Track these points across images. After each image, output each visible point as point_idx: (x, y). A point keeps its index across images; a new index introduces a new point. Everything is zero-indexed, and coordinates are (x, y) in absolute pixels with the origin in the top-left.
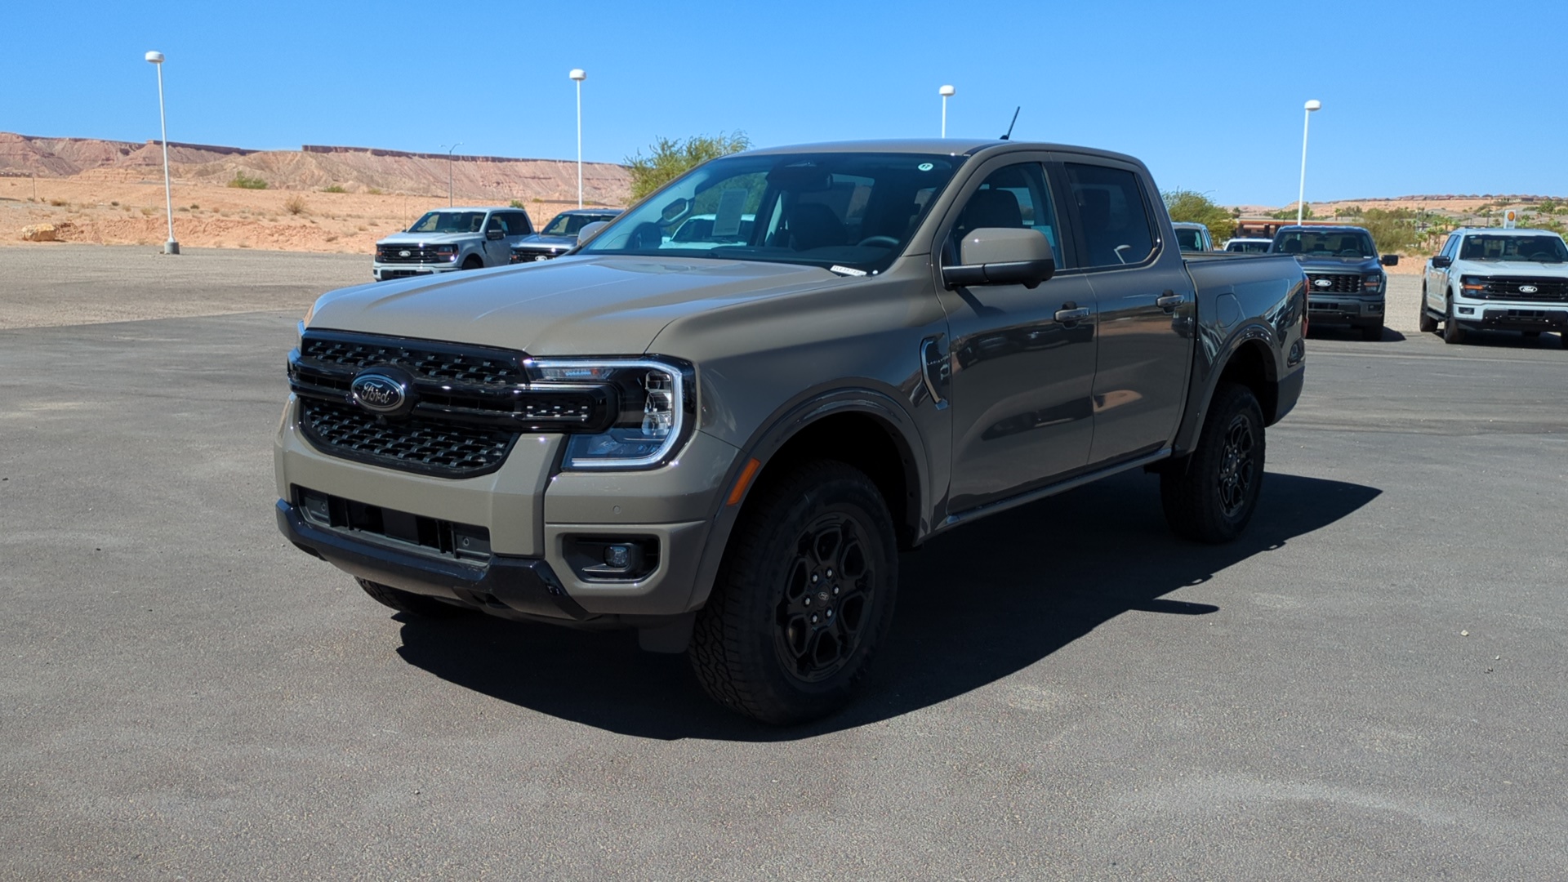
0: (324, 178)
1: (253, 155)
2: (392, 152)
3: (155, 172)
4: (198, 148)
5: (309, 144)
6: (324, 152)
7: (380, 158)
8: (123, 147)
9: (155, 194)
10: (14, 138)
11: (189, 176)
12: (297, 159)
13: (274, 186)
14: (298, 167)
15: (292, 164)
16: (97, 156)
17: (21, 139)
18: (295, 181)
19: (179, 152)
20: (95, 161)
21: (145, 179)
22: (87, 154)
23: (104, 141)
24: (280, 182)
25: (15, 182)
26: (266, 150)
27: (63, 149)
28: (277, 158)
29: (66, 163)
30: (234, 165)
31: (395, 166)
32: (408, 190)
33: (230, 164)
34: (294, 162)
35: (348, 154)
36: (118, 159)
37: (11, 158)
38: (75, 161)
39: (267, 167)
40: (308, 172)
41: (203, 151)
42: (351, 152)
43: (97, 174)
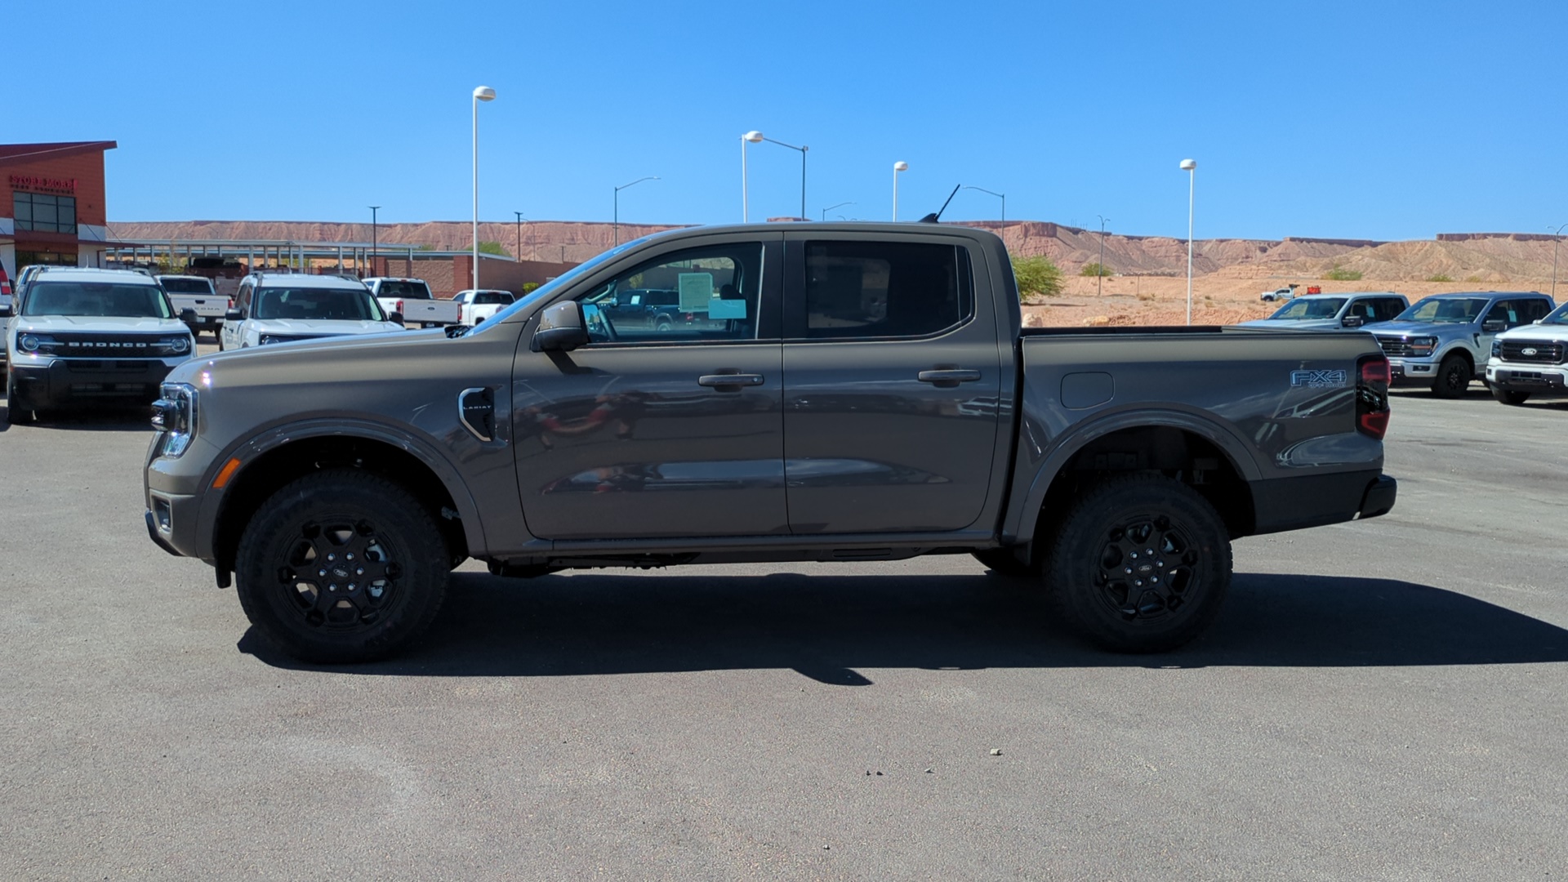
0: (1453, 267)
1: (1383, 246)
2: (1537, 236)
3: (1284, 267)
4: (1331, 242)
5: (1444, 232)
6: (1460, 240)
7: (1523, 243)
8: (1262, 245)
9: (1250, 288)
10: (1171, 243)
11: (1315, 269)
12: (1425, 248)
13: (1399, 276)
14: (1426, 256)
15: (1420, 254)
16: (1238, 255)
17: (1176, 242)
18: (1421, 270)
19: (1312, 248)
20: (1236, 259)
21: (1274, 275)
22: (1230, 253)
23: (1245, 241)
24: (1405, 273)
25: (1133, 280)
26: (1394, 240)
27: (1210, 250)
28: (1405, 249)
29: (1211, 262)
30: (1360, 257)
31: (1540, 250)
32: (1547, 276)
33: (1356, 257)
34: (1423, 251)
35: (1486, 240)
36: (1256, 256)
37: (1167, 259)
38: (1219, 260)
39: (1394, 258)
40: (1435, 262)
41: (1335, 245)
42: (1490, 238)
43: (1233, 271)
